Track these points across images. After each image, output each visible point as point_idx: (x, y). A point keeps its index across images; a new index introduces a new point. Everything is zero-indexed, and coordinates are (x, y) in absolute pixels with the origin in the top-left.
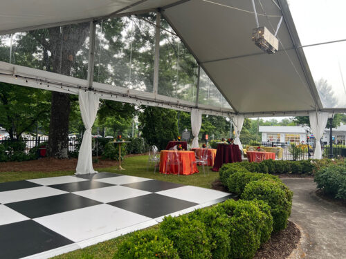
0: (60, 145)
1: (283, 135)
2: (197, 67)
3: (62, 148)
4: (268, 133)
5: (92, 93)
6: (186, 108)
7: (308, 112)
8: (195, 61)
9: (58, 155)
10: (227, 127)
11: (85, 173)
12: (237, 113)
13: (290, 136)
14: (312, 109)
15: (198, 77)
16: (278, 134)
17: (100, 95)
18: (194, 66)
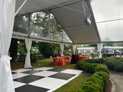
0: (15, 58)
1: (85, 50)
2: (61, 29)
3: (15, 59)
4: (80, 50)
5: (29, 39)
6: (59, 43)
7: (97, 43)
8: (61, 27)
9: (14, 61)
10: (66, 48)
11: (28, 67)
12: (74, 44)
13: (87, 51)
14: (98, 42)
15: (62, 32)
16: (83, 50)
17: (32, 39)
18: (60, 28)
